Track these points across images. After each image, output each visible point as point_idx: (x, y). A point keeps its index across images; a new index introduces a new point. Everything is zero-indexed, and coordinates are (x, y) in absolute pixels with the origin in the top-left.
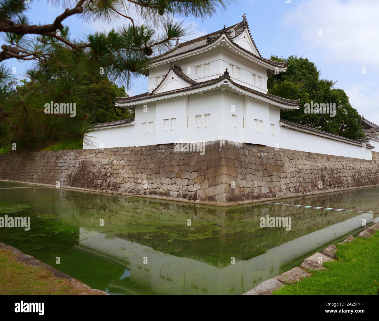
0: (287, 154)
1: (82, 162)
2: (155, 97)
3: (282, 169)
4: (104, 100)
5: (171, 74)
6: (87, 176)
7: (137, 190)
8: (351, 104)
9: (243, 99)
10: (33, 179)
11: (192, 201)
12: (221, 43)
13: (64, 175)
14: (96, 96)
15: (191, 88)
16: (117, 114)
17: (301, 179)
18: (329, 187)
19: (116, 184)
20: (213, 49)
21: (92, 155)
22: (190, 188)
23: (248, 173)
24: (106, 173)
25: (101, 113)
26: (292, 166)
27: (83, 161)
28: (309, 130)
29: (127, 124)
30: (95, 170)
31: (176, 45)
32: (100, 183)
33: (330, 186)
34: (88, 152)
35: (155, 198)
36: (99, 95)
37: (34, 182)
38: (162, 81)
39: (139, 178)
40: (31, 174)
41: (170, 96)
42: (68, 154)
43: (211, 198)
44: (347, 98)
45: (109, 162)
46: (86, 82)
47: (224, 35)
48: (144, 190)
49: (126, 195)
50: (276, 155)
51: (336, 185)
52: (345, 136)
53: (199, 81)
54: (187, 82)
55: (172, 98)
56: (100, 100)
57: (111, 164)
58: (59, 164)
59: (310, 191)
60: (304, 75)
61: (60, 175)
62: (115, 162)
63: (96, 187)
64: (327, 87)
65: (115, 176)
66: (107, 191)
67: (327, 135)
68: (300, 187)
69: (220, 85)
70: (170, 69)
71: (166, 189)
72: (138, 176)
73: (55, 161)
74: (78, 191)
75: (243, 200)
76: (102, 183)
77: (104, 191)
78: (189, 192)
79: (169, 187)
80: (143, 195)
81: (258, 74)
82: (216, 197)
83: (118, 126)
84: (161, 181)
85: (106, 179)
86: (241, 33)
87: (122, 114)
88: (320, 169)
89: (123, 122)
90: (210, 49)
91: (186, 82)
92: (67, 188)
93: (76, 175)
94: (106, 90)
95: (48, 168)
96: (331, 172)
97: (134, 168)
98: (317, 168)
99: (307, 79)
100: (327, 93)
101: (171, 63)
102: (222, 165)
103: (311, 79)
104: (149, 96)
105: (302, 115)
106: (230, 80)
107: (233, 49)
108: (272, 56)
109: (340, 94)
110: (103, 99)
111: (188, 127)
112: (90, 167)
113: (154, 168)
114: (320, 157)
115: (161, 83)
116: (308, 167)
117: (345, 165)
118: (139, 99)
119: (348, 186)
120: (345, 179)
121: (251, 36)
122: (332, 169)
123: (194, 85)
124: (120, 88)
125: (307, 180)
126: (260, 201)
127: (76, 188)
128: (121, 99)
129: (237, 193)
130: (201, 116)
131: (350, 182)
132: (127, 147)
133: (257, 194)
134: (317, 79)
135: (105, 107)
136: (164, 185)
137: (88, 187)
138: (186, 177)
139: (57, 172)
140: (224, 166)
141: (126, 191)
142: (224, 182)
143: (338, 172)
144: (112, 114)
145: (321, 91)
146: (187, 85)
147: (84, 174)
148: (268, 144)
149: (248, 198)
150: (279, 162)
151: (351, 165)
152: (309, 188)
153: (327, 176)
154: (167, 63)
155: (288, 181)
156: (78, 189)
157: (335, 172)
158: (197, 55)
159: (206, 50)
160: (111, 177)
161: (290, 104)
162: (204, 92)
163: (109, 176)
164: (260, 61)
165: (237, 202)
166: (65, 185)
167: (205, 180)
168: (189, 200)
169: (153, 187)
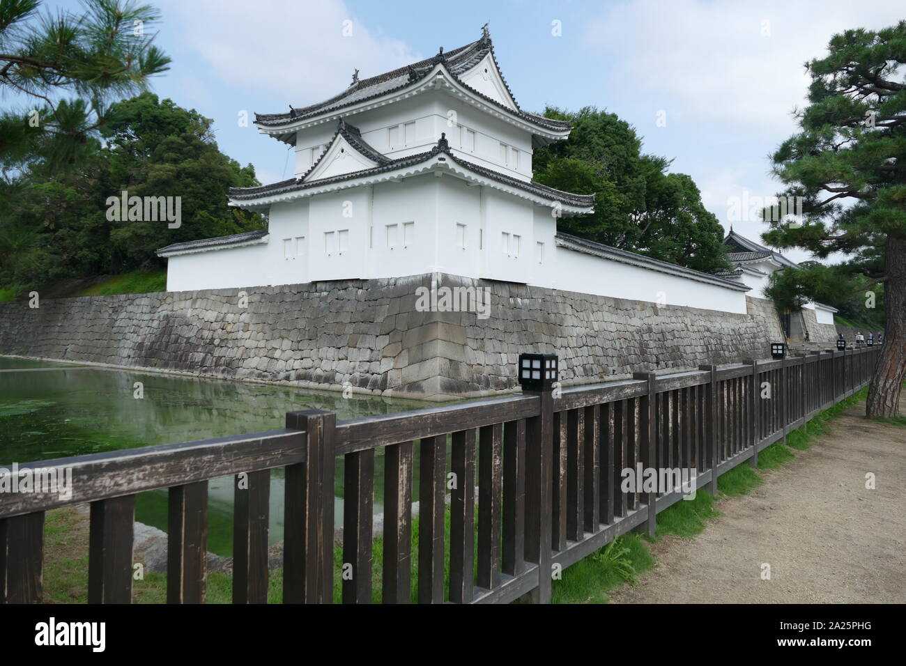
0: (570, 302)
1: (164, 316)
2: (306, 187)
3: (558, 331)
4: (209, 193)
5: (338, 142)
6: (173, 345)
7: (273, 371)
8: (704, 205)
9: (480, 192)
10: (65, 353)
11: (378, 392)
12: (435, 82)
13: (129, 344)
14: (192, 185)
15: (376, 170)
16: (236, 222)
17: (598, 351)
18: (655, 365)
19: (232, 360)
20: (420, 94)
21: (185, 305)
22: (375, 367)
23: (488, 336)
24: (213, 339)
25: (202, 218)
26: (580, 324)
27: (167, 315)
28: (616, 254)
29: (252, 242)
30: (191, 334)
31: (352, 84)
32: (200, 360)
33: (658, 363)
34: (176, 297)
35: (307, 386)
36: (199, 184)
37: (68, 358)
38: (322, 157)
39: (276, 349)
40: (62, 342)
41: (335, 187)
42: (137, 302)
43: (414, 386)
44: (697, 192)
45: (217, 317)
46: (172, 155)
47: (440, 67)
48: (287, 371)
49: (251, 382)
50: (548, 304)
51: (670, 363)
52: (694, 268)
53: (393, 157)
54: (370, 158)
55: (339, 190)
56: (202, 193)
57: (222, 320)
58: (118, 322)
59: (615, 373)
60: (608, 146)
61: (121, 345)
62: (230, 317)
63: (191, 367)
64: (654, 170)
65: (230, 344)
66: (214, 374)
67: (653, 264)
68: (595, 366)
69: (432, 166)
70: (337, 132)
71: (328, 369)
72: (275, 344)
73: (110, 315)
74: (157, 374)
75: (476, 389)
76: (204, 359)
77: (208, 375)
78: (373, 374)
79: (335, 365)
80: (284, 382)
81: (512, 143)
82: (424, 384)
83: (236, 245)
84: (320, 354)
85: (211, 350)
86: (478, 63)
87: (244, 221)
88: (639, 331)
89: (246, 237)
90: (414, 93)
91: (368, 159)
92: (134, 370)
93: (153, 343)
94: (215, 173)
95: (96, 329)
96: (660, 336)
97: (267, 328)
98: (631, 329)
99: (614, 153)
100: (655, 183)
101: (339, 121)
102: (435, 322)
103: (621, 153)
104: (295, 186)
105: (601, 224)
106: (451, 156)
107: (460, 95)
108: (547, 108)
109: (684, 183)
110: (208, 190)
111: (371, 247)
112: (180, 328)
113: (307, 329)
114: (638, 307)
115: (319, 161)
116: (613, 328)
117: (690, 324)
118: (275, 191)
119: (695, 365)
120: (688, 350)
121: (498, 68)
122: (662, 330)
123: (384, 164)
124: (244, 169)
125: (610, 352)
126: (511, 391)
127: (153, 369)
128: (240, 192)
129: (464, 374)
130: (396, 225)
131: (699, 356)
132: (254, 287)
133: (506, 379)
134: (635, 155)
135: (212, 207)
136: (324, 361)
137: (176, 367)
138: (367, 346)
139: (115, 339)
140: (440, 325)
141: (252, 373)
142: (438, 355)
143: (675, 337)
144: (226, 222)
145: (641, 178)
146: (370, 165)
147: (169, 342)
148: (532, 281)
149: (487, 386)
150: (553, 316)
151: (702, 323)
152: (614, 368)
153: (652, 344)
154: (332, 120)
155: (570, 353)
156: (156, 371)
157: (669, 336)
158: (388, 105)
159: (407, 96)
160: (222, 347)
161: (574, 202)
162: (403, 179)
163: (218, 345)
164: (516, 118)
165: (463, 393)
166: (131, 364)
167: (402, 350)
168: (372, 390)
169: (303, 366)
